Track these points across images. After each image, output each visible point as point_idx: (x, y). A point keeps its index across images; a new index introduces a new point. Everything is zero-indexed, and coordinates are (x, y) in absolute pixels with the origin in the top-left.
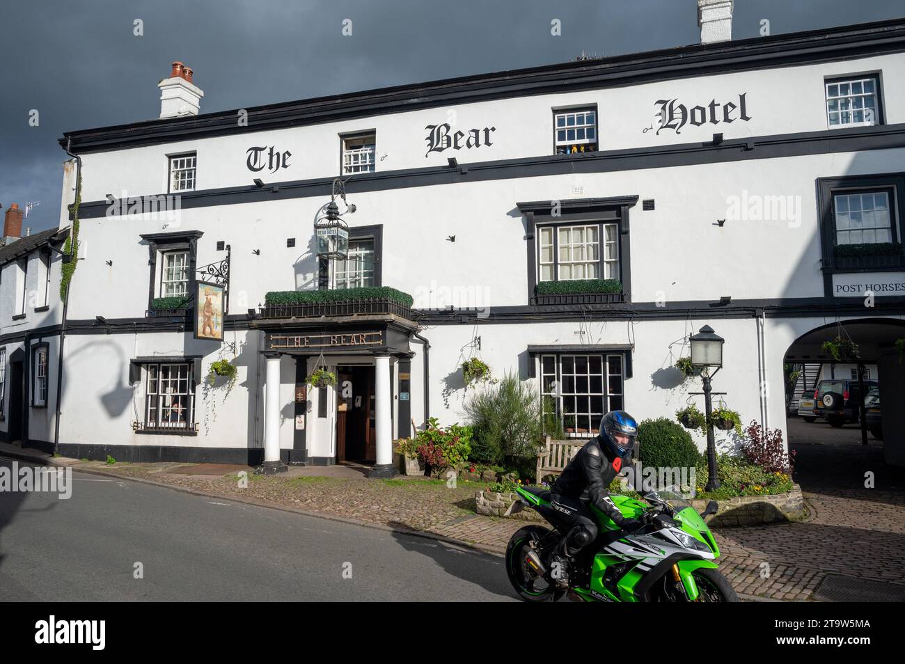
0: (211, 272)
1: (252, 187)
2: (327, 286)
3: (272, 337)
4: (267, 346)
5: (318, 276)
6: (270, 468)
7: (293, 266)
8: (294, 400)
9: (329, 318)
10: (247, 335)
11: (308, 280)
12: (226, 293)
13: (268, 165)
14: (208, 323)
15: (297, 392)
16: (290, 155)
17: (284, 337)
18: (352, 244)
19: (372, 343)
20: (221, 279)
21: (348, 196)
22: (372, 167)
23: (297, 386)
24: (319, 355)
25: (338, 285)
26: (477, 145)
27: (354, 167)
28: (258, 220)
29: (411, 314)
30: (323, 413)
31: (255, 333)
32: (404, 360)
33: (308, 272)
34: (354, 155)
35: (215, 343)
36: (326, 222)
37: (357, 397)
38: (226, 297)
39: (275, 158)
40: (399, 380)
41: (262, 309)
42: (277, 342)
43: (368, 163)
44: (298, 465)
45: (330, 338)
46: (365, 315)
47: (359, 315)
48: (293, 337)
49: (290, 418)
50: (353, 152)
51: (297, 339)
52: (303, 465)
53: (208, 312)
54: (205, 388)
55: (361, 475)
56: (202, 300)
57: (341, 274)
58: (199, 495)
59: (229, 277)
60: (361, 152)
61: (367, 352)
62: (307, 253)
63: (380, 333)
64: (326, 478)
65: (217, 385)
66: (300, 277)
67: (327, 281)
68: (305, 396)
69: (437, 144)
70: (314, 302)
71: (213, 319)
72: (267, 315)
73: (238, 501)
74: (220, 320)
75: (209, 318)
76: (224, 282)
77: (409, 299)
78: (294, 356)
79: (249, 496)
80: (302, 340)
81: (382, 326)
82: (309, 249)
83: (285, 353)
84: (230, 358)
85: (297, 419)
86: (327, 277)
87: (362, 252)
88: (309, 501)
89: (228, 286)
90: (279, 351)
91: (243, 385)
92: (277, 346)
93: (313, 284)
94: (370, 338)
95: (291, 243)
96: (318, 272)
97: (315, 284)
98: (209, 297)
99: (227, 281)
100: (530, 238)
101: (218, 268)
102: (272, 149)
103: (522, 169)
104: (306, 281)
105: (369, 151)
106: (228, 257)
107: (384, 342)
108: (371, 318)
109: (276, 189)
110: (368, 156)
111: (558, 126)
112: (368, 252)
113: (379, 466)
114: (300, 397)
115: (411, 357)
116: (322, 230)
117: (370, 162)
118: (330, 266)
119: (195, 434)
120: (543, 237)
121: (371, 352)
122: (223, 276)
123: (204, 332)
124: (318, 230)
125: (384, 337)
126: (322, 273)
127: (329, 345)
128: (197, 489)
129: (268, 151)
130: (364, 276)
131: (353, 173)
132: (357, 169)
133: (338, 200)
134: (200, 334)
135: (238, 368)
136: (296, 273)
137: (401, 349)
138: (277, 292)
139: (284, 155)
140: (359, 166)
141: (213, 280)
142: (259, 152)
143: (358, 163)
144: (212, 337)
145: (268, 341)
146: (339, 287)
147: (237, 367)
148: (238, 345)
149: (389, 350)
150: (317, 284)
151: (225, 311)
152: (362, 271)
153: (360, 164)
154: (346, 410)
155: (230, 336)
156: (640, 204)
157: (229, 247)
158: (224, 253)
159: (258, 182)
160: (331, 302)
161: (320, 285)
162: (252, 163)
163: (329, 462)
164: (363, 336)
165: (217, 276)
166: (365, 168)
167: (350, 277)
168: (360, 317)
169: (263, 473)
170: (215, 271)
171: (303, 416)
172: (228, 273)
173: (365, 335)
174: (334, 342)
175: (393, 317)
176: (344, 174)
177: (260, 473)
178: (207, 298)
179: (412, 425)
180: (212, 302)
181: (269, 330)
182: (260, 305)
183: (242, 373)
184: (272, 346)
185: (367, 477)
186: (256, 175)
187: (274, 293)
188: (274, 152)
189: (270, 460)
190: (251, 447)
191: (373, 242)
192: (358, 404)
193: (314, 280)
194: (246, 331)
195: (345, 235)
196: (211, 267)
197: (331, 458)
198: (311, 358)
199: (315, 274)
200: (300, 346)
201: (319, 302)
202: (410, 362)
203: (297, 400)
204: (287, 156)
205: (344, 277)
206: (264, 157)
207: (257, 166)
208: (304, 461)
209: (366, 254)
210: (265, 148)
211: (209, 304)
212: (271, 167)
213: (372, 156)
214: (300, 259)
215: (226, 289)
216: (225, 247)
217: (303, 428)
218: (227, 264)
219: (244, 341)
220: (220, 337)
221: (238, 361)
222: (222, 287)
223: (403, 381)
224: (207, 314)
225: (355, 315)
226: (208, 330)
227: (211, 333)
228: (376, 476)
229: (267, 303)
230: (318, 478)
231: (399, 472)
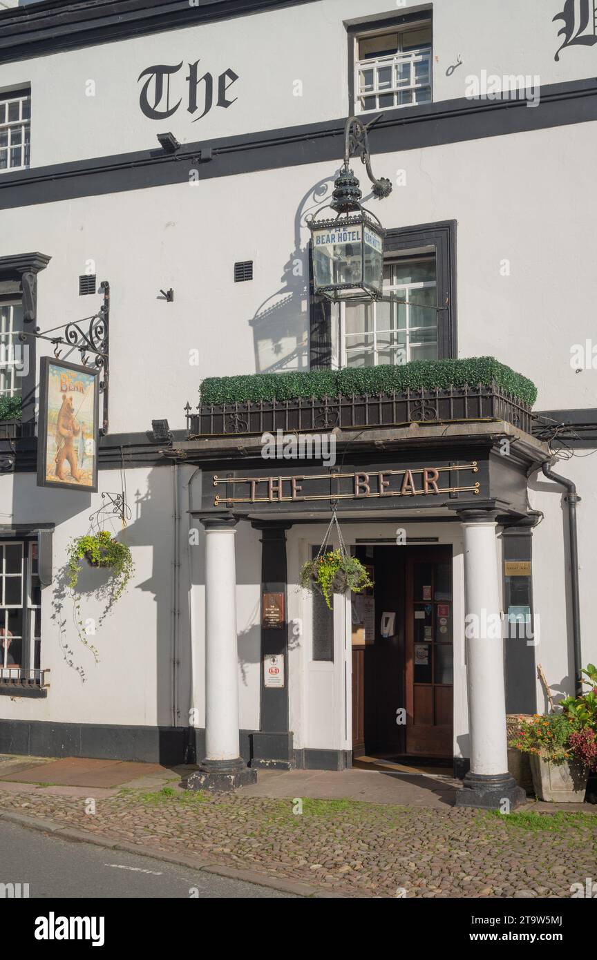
0: (72, 340)
1: (154, 153)
2: (329, 364)
3: (217, 479)
4: (205, 500)
5: (306, 344)
6: (218, 775)
7: (251, 323)
8: (257, 621)
9: (352, 434)
10: (150, 477)
11: (285, 352)
12: (103, 387)
13: (186, 104)
14: (65, 454)
15: (264, 604)
16: (234, 77)
17: (243, 480)
18: (392, 268)
19: (454, 490)
20: (91, 357)
21: (375, 159)
22: (425, 91)
23: (264, 591)
24: (327, 521)
25: (350, 360)
27: (381, 96)
28: (168, 225)
29: (533, 423)
30: (324, 650)
31: (167, 472)
32: (514, 531)
33: (285, 335)
34: (380, 70)
35: (79, 495)
36: (331, 214)
37: (385, 615)
38: (102, 396)
39: (201, 87)
40: (504, 577)
41: (193, 418)
42: (228, 490)
43: (413, 85)
44: (272, 766)
45: (354, 478)
46: (437, 424)
47: (421, 425)
48: (266, 479)
49: (252, 661)
50: (376, 63)
51: (276, 483)
52: (285, 767)
53: (67, 428)
54: (59, 594)
55: (434, 799)
56: (54, 401)
57: (356, 338)
58: (78, 840)
59: (107, 352)
60: (396, 61)
61: (446, 512)
62: (281, 292)
63: (474, 466)
64: (355, 804)
65: (86, 586)
66: (266, 346)
67: (329, 353)
68: (284, 611)
69: (584, 26)
70: (314, 398)
71: (76, 442)
72: (206, 428)
73: (173, 862)
74: (90, 446)
75: (68, 440)
76: (97, 362)
77: (528, 390)
78: (257, 523)
79: (195, 849)
80: (288, 486)
81: (480, 449)
82: (285, 284)
83: (245, 517)
84: (113, 527)
85: (268, 663)
86: (328, 344)
87: (404, 287)
88: (346, 868)
89: (106, 370)
90: (234, 510)
91: (144, 586)
92: (230, 500)
93: (296, 359)
94: (449, 479)
95: (244, 271)
96: (306, 335)
97: (300, 361)
98: (68, 395)
99: (104, 361)
101: (86, 331)
102: (193, 68)
104: (281, 356)
105: (414, 57)
106: (105, 308)
107: (485, 488)
108: (453, 430)
109: (206, 153)
110: (413, 69)
112: (420, 285)
113: (479, 778)
114: (274, 617)
115: (532, 524)
116: (325, 232)
117: (417, 82)
118: (334, 319)
119: (43, 695)
121: (453, 513)
122: (95, 350)
123: (58, 472)
124: (316, 233)
125: (483, 476)
126: (316, 337)
127: (352, 496)
128: (69, 824)
129: (185, 72)
130: (412, 341)
131: (378, 109)
132: (386, 98)
133: (356, 165)
134: (49, 477)
135: (134, 551)
136: (258, 337)
137: (513, 502)
138: (226, 378)
139: (222, 79)
140: (391, 94)
141: (75, 358)
142: (165, 76)
143: (390, 86)
144: (73, 482)
145: (208, 487)
146: (354, 365)
147: (131, 548)
148: (131, 501)
149: (497, 505)
150: (305, 362)
151: (101, 426)
152: (408, 329)
153: (394, 88)
154: (364, 644)
155: (111, 480)
157: (105, 287)
158: (97, 300)
159: (167, 141)
160: (353, 396)
161: (313, 363)
162: (151, 103)
163: (341, 762)
164: (432, 474)
165: (83, 349)
166: (406, 95)
167: (379, 342)
168: (427, 428)
169: (206, 786)
170: (80, 337)
171: (280, 658)
172: (106, 344)
173: (436, 471)
174: (363, 489)
175: (507, 427)
176: (359, 111)
177: (197, 786)
178: (64, 397)
179: (538, 682)
180: (75, 406)
181: (209, 463)
182: (188, 407)
183: (142, 560)
184: (219, 500)
185: (453, 804)
186: (163, 126)
187: (218, 380)
188: (200, 74)
189: (220, 759)
190: (166, 723)
191: (434, 262)
192: (388, 630)
193: (298, 352)
194: (148, 470)
195: (376, 243)
196: (72, 328)
197: (345, 753)
198: (295, 526)
199: (299, 340)
200: (281, 498)
201: (326, 398)
202: (530, 535)
203: (265, 621)
204: (228, 80)
205: (366, 344)
206: (177, 86)
207: (161, 108)
208: (287, 759)
209: (414, 291)
210: (179, 67)
211: (67, 409)
212: (192, 108)
213: (424, 68)
214: (265, 307)
215: (102, 379)
216: (98, 286)
217: (281, 684)
218: (102, 324)
219: (144, 490)
220: (90, 483)
221: (133, 535)
222: (94, 373)
223: (513, 578)
224: (65, 432)
225: (414, 425)
226: (66, 466)
227: (72, 473)
228: (474, 802)
229: (205, 402)
230: (334, 802)
231: (523, 792)
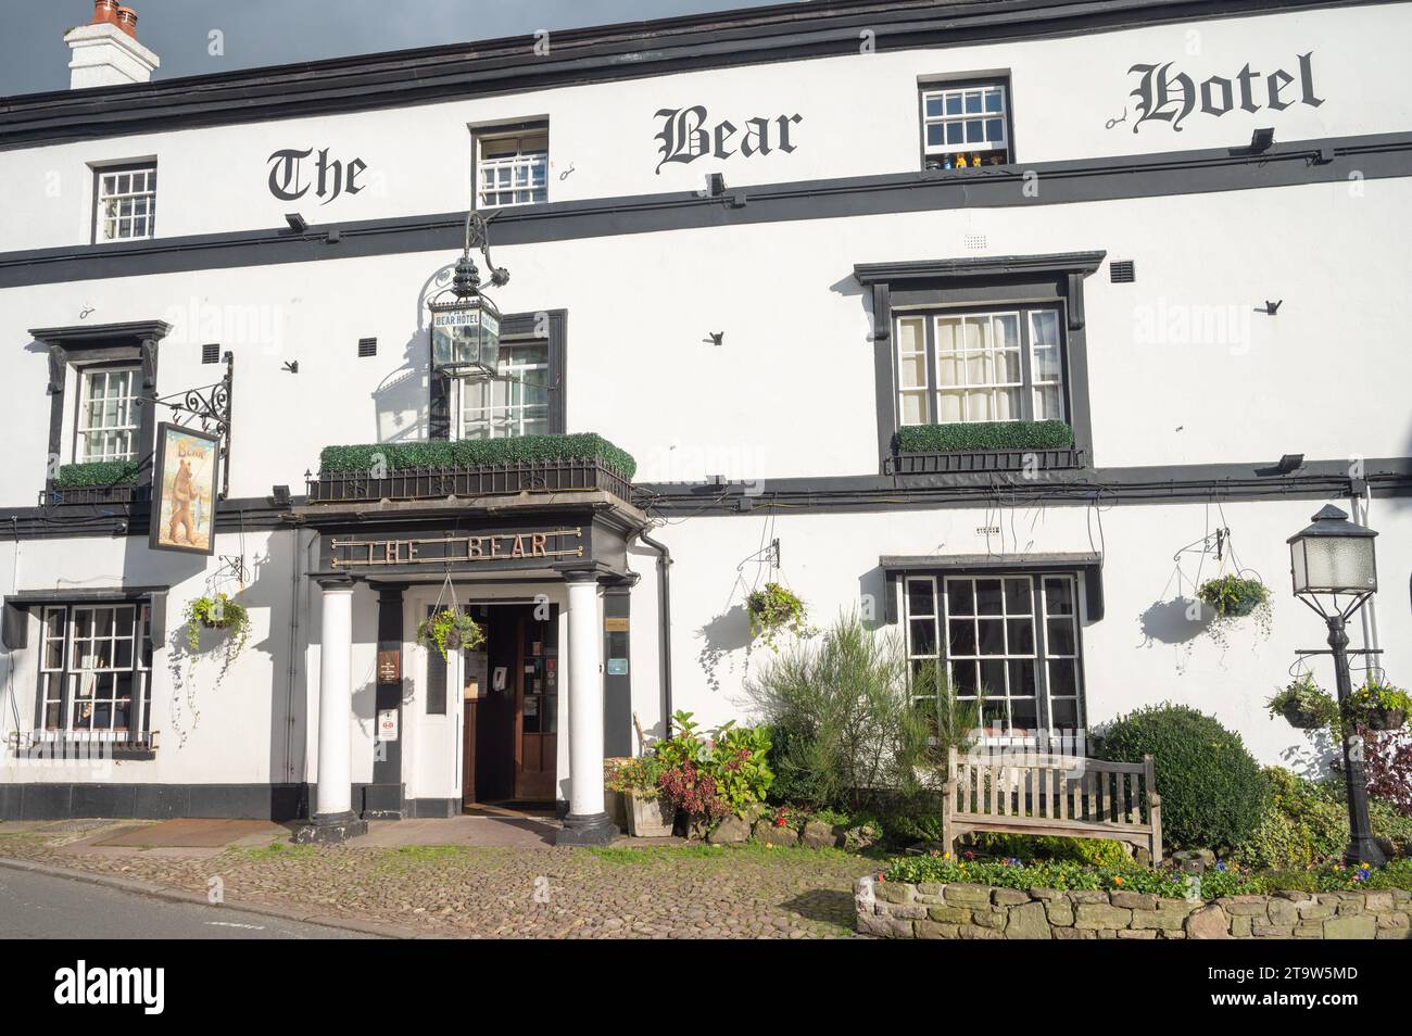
0: (193, 407)
1: (282, 232)
2: (447, 437)
3: (335, 543)
4: (323, 562)
5: (426, 417)
6: (330, 828)
7: (374, 396)
8: (373, 679)
9: (466, 501)
10: (269, 540)
11: (405, 425)
12: (224, 453)
13: (315, 187)
14: (181, 517)
15: (380, 661)
16: (363, 166)
17: (362, 543)
18: (508, 350)
19: (560, 553)
20: (213, 423)
21: (494, 251)
22: (541, 193)
23: (380, 649)
24: (442, 582)
25: (467, 434)
26: (765, 149)
27: (501, 193)
28: (294, 300)
29: (632, 493)
30: (437, 704)
31: (287, 536)
32: (615, 591)
33: (407, 409)
34: (500, 170)
35: (194, 558)
36: (452, 298)
37: (497, 669)
38: (222, 462)
39: (330, 174)
40: (605, 632)
41: (314, 484)
42: (346, 553)
43: (530, 186)
44: (383, 817)
45: (467, 542)
46: (546, 493)
47: (530, 493)
48: (383, 543)
49: (367, 717)
50: (497, 164)
51: (393, 546)
52: (397, 817)
53: (183, 492)
54: (176, 656)
55: (534, 839)
56: (171, 466)
57: (475, 412)
58: (179, 901)
59: (229, 420)
60: (516, 162)
61: (552, 573)
62: (403, 368)
63: (578, 531)
64: (462, 849)
65: (202, 647)
66: (388, 418)
67: (448, 426)
68: (399, 668)
69: (681, 146)
70: (431, 467)
71: (193, 506)
72: (326, 494)
73: (276, 916)
74: (207, 509)
75: (184, 504)
76: (218, 429)
77: (629, 464)
78: (374, 585)
79: (301, 901)
80: (405, 550)
81: (581, 516)
82: (407, 361)
83: (362, 579)
84: (231, 589)
85: (383, 718)
86: (447, 418)
87: (519, 367)
88: (448, 910)
89: (228, 437)
90: (351, 572)
91: (260, 647)
92: (347, 562)
93: (416, 431)
94: (555, 543)
95: (368, 347)
96: (426, 409)
97: (420, 433)
98: (187, 460)
99: (226, 428)
100: (882, 337)
101: (207, 398)
102: (323, 155)
103: (861, 198)
104: (401, 428)
105: (532, 161)
106: (229, 376)
107: (587, 552)
108: (559, 499)
109: (334, 235)
110: (530, 172)
111: (929, 115)
112: (534, 366)
113: (578, 818)
114: (389, 674)
115: (631, 584)
116: (445, 314)
117: (534, 183)
118: (453, 395)
119: (151, 756)
120: (905, 336)
121: (559, 574)
122: (216, 417)
123: (172, 535)
124: (437, 315)
125: (586, 541)
126: (436, 411)
127: (465, 558)
128: (171, 885)
129: (315, 157)
130: (526, 417)
131: (498, 206)
132: (506, 196)
133: (476, 255)
134: (164, 539)
135: (251, 612)
136: (380, 409)
137: (614, 565)
138: (347, 447)
139: (351, 167)
140: (511, 193)
141: (196, 424)
142: (295, 160)
143: (509, 185)
144: (188, 545)
145: (327, 551)
146: (470, 438)
147: (248, 610)
148: (249, 564)
149: (598, 566)
150: (425, 433)
151: (220, 491)
152: (522, 406)
153: (513, 188)
154: (476, 697)
155: (228, 544)
156: (1104, 269)
157: (229, 357)
158: (218, 370)
159: (296, 222)
160: (468, 466)
161: (432, 435)
162: (280, 181)
163: (451, 810)
164: (539, 538)
165: (204, 416)
166: (524, 194)
167: (495, 417)
168: (536, 496)
169: (316, 840)
170: (201, 404)
171: (394, 713)
172: (228, 411)
173: (544, 535)
174: (476, 552)
175: (607, 497)
176: (480, 205)
177: (307, 839)
178: (182, 462)
179: (634, 728)
180: (193, 470)
181: (328, 527)
182: (308, 474)
183: (259, 621)
184: (336, 562)
185: (553, 843)
186: (292, 207)
187: (339, 448)
188: (330, 161)
189: (331, 812)
190: (279, 780)
191: (547, 346)
192: (500, 684)
193: (419, 424)
194: (268, 534)
195: (493, 327)
196: (193, 395)
197: (455, 801)
198: (411, 588)
199: (420, 413)
200: (398, 561)
201: (442, 467)
202: (629, 594)
203: (380, 679)
204: (357, 168)
205: (482, 419)
206: (307, 171)
207: (290, 190)
208: (399, 810)
209: (528, 372)
210: (309, 153)
211: (185, 474)
212: (321, 192)
213: (540, 172)
214: (388, 382)
215: (223, 445)
216: (221, 355)
217: (394, 737)
218: (225, 392)
219: (263, 553)
220: (206, 546)
221: (250, 597)
222: (214, 439)
223: (613, 633)
224: (181, 496)
225: (524, 494)
226: (181, 530)
227: (187, 537)
228: (573, 841)
229: (325, 469)
230: (441, 849)
231: (618, 829)
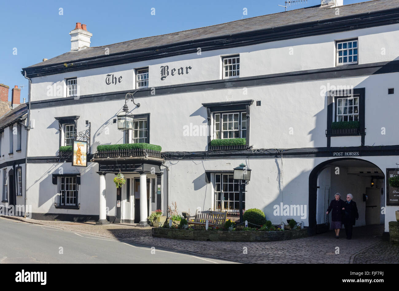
0: (81, 136)
12: (89, 145)
14: (79, 159)
15: (117, 190)
16: (122, 78)
20: (86, 138)
53: (79, 154)
56: (76, 148)
68: (121, 192)
71: (81, 157)
74: (85, 157)
75: (79, 156)
76: (87, 140)
85: (118, 202)
89: (90, 141)
98: (79, 147)
99: (89, 139)
101: (84, 133)
106: (90, 128)
114: (119, 193)
115: (161, 175)
119: (79, 209)
123: (77, 163)
129: (112, 75)
134: (74, 164)
144: (81, 165)
151: (89, 153)
157: (90, 123)
158: (88, 126)
165: (84, 137)
170: (83, 135)
171: (120, 201)
172: (90, 136)
178: (78, 148)
180: (81, 149)
189: (102, 219)
196: (81, 133)
197: (132, 220)
202: (161, 177)
203: (117, 194)
208: (119, 220)
211: (79, 150)
215: (89, 143)
217: (120, 206)
218: (89, 131)
222: (86, 142)
224: (78, 155)
226: (79, 162)
227: (81, 163)
